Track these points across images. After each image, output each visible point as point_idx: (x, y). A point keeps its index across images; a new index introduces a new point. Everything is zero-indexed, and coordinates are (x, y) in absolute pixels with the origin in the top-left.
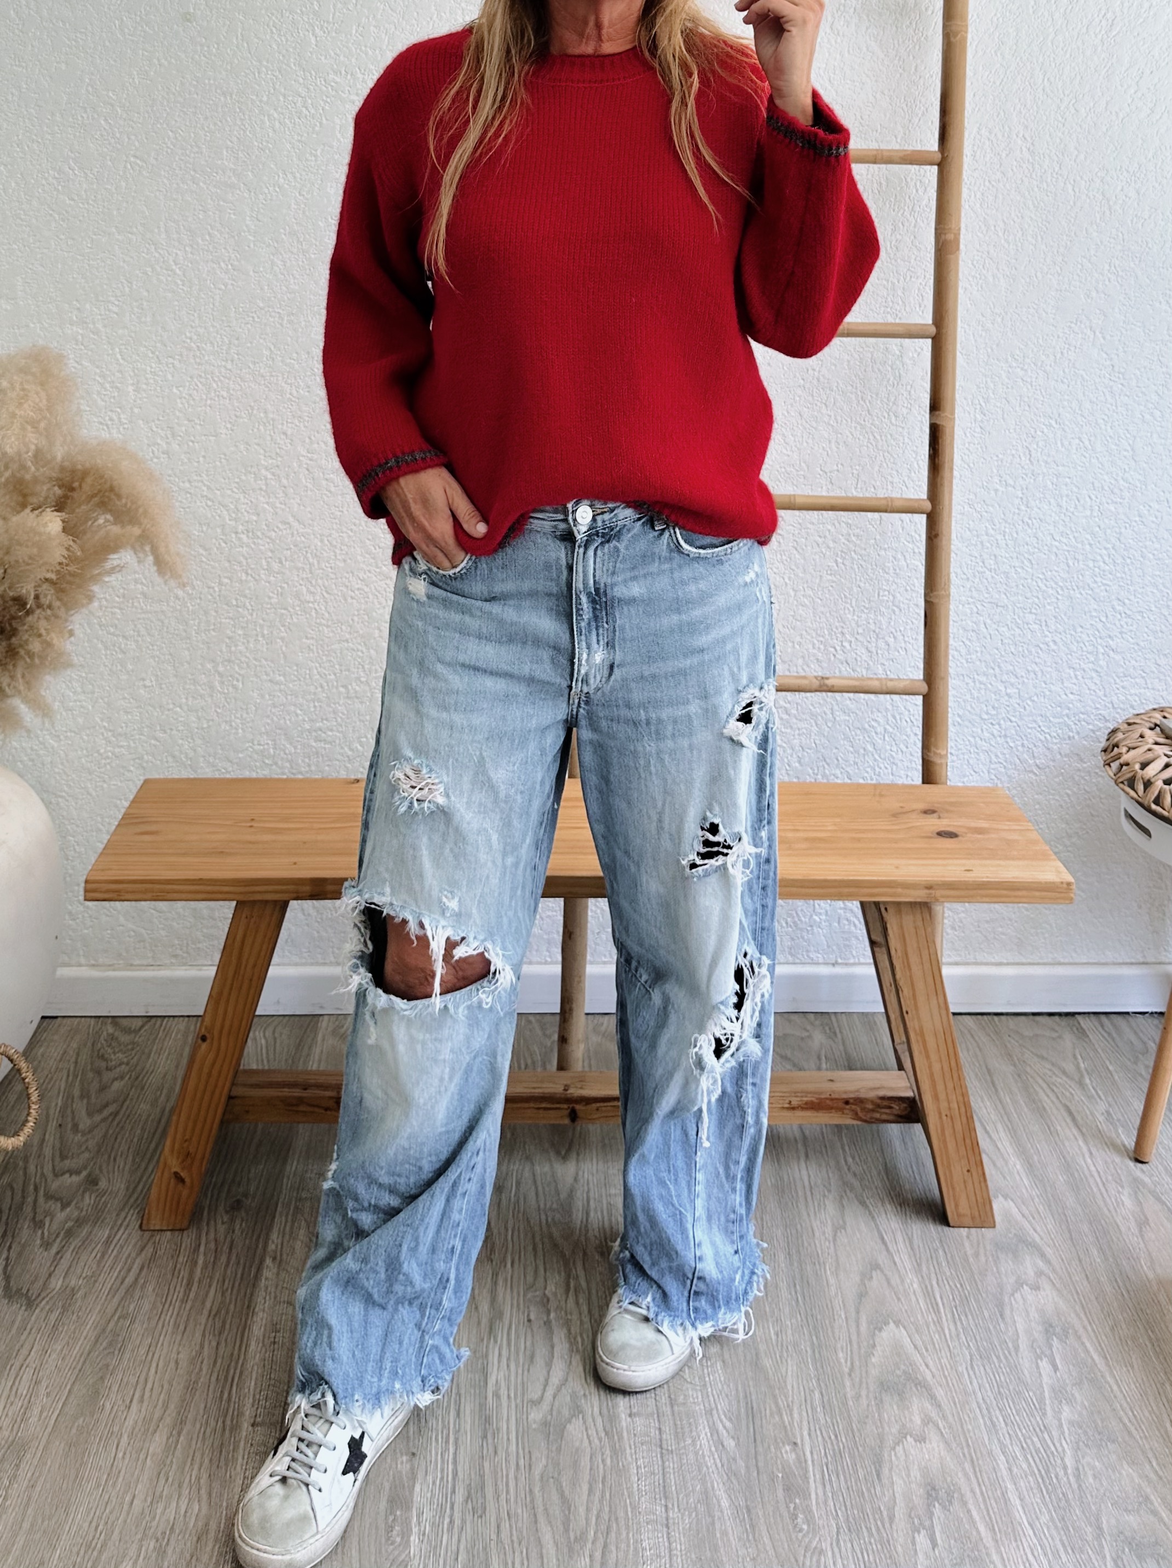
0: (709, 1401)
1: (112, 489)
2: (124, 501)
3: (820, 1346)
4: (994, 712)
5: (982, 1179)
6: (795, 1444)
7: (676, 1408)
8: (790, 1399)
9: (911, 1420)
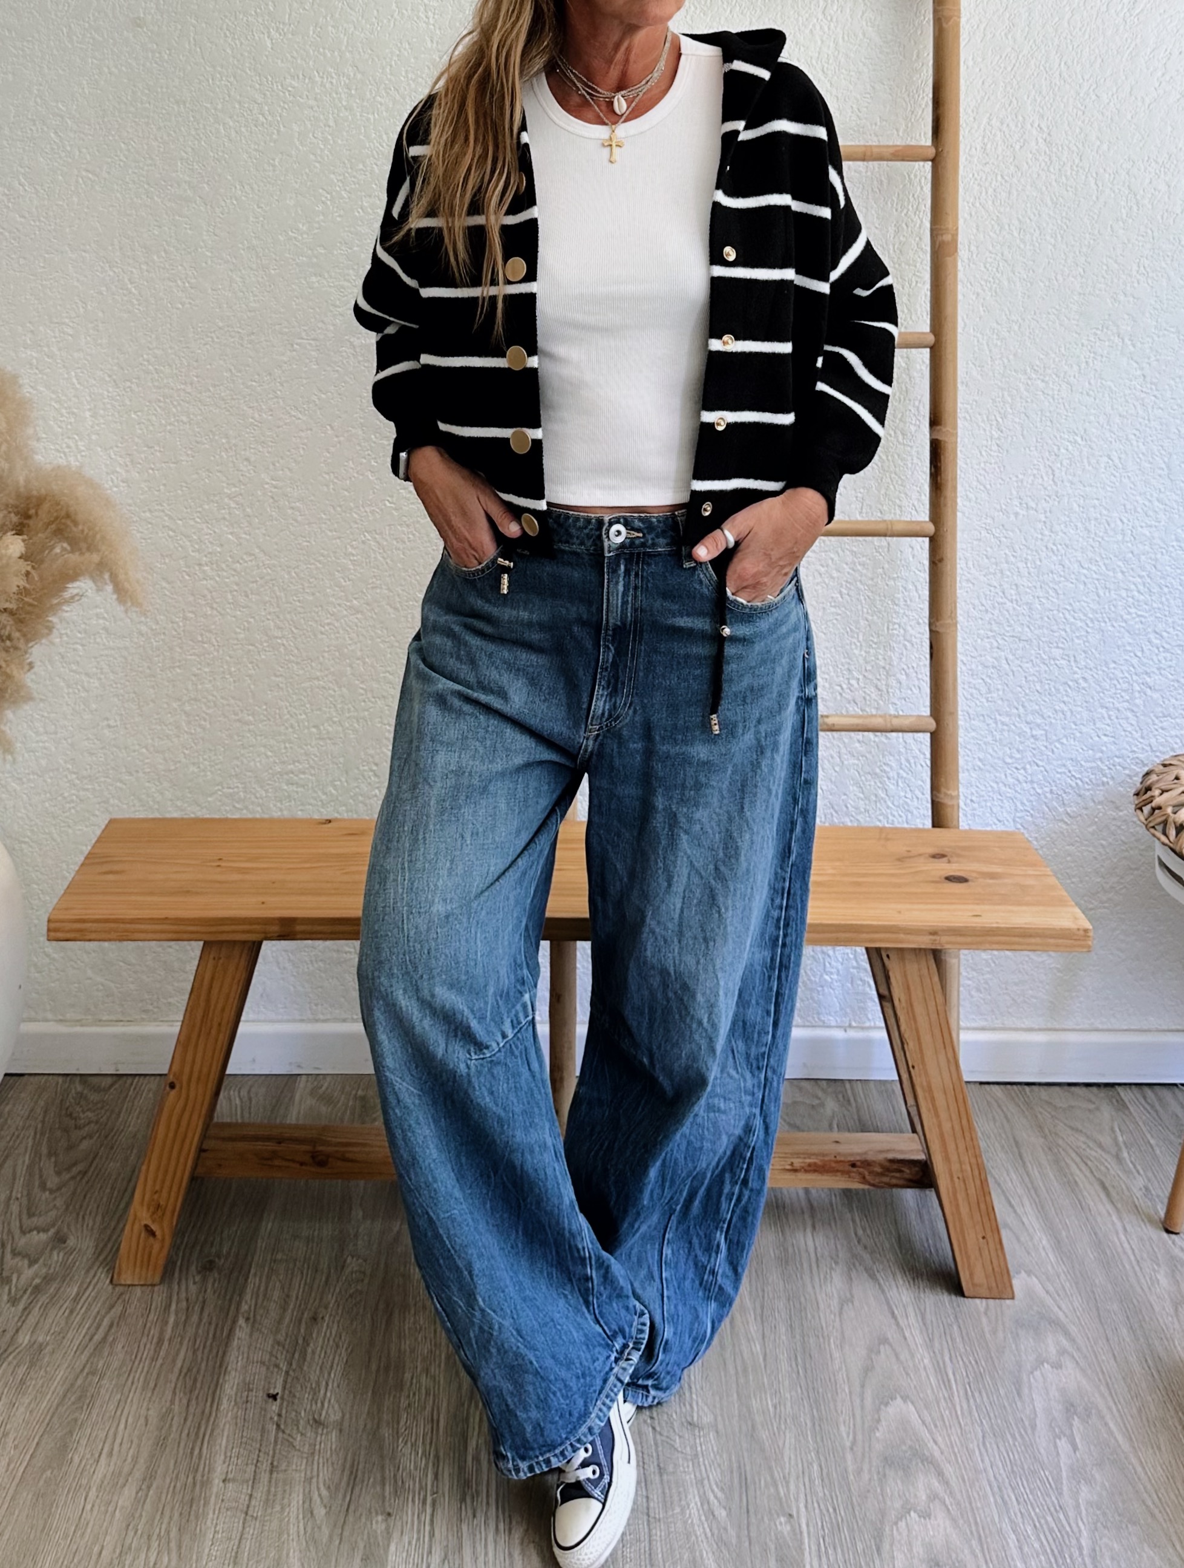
0: (700, 1471)
1: (68, 516)
2: (80, 527)
3: (821, 1419)
4: (1018, 756)
5: (998, 1247)
6: (791, 1516)
7: (665, 1477)
8: (787, 1471)
9: (916, 1495)
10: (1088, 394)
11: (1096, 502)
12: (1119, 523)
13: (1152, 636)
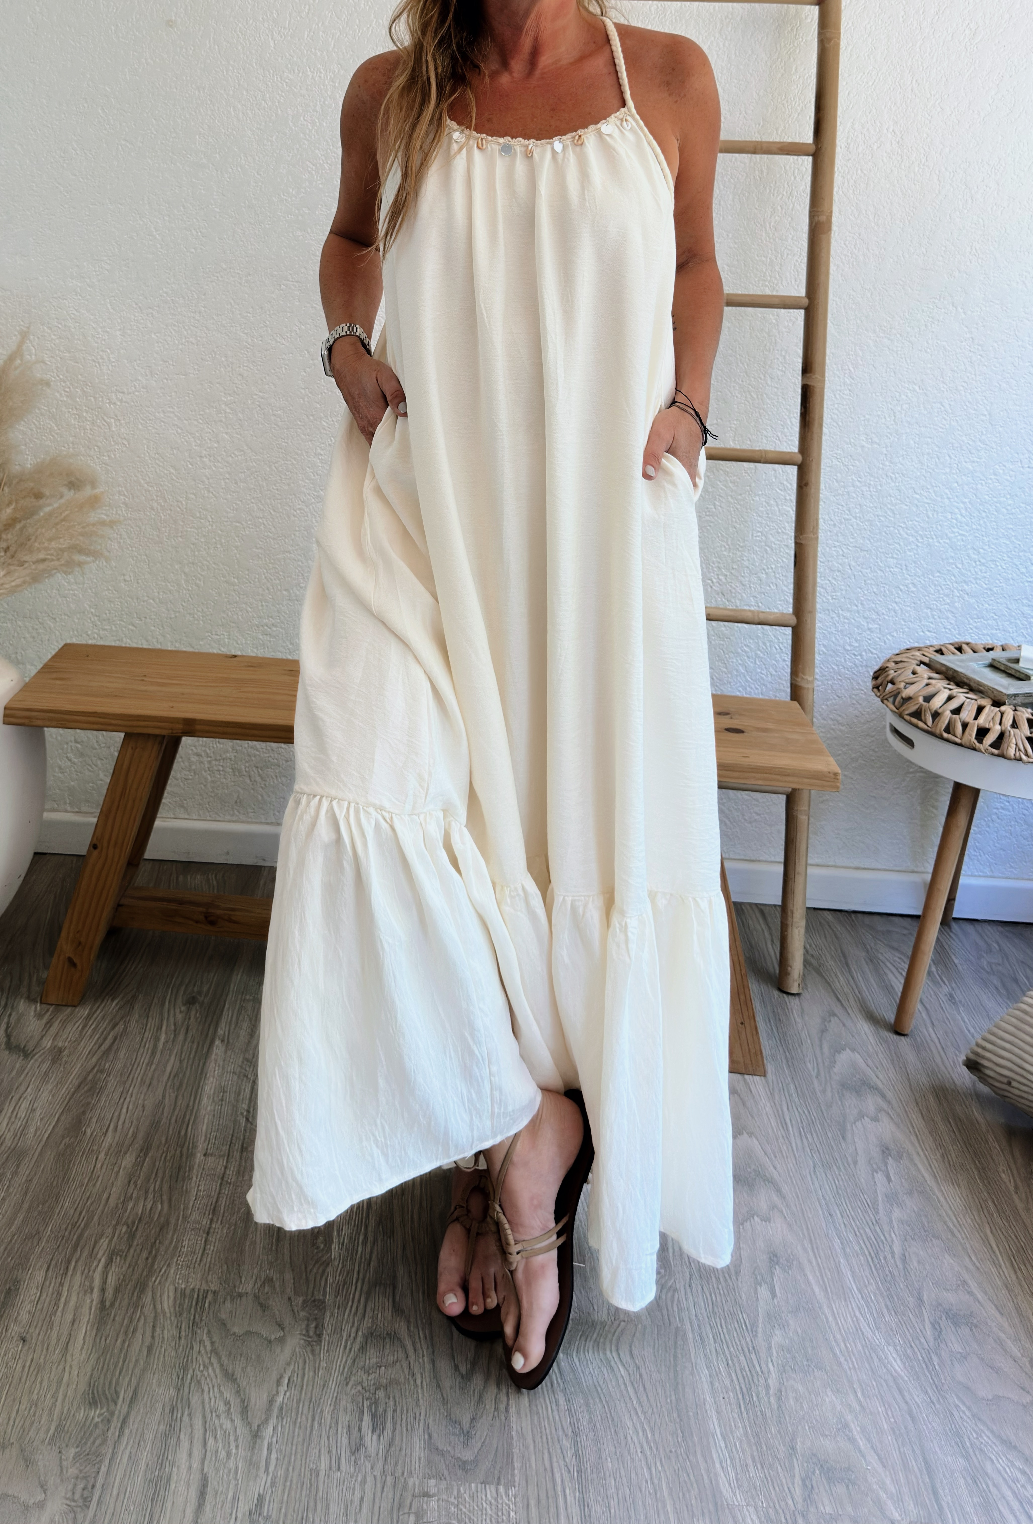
9: (759, 1205)
10: (926, 351)
11: (929, 440)
12: (947, 458)
13: (971, 552)
